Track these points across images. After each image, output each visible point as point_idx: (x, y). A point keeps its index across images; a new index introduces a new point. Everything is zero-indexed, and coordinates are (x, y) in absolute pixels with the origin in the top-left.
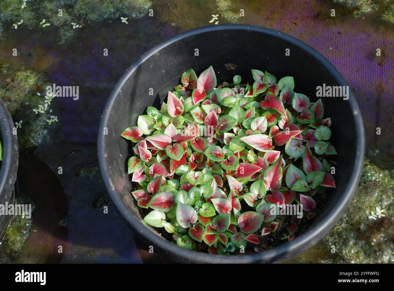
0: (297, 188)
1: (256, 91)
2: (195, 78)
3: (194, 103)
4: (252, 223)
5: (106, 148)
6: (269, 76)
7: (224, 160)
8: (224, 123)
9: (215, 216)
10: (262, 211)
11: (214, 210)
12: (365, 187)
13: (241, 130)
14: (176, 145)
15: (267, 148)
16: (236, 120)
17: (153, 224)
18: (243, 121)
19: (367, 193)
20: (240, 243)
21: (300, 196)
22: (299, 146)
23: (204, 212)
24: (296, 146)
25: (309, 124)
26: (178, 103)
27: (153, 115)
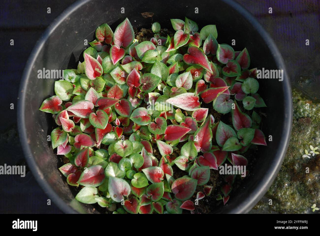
0: (228, 147)
1: (178, 44)
2: (111, 33)
3: (113, 62)
4: (186, 189)
5: (28, 133)
6: (190, 23)
7: (152, 123)
8: (147, 82)
9: (148, 186)
10: (195, 174)
11: (147, 180)
12: (298, 125)
13: (165, 87)
14: (100, 111)
15: (194, 106)
16: (160, 78)
17: (86, 201)
18: (166, 78)
19: (300, 131)
20: (176, 211)
21: (232, 155)
22: (227, 101)
23: (136, 183)
24: (224, 101)
25: (236, 77)
26: (96, 64)
27: (70, 78)
